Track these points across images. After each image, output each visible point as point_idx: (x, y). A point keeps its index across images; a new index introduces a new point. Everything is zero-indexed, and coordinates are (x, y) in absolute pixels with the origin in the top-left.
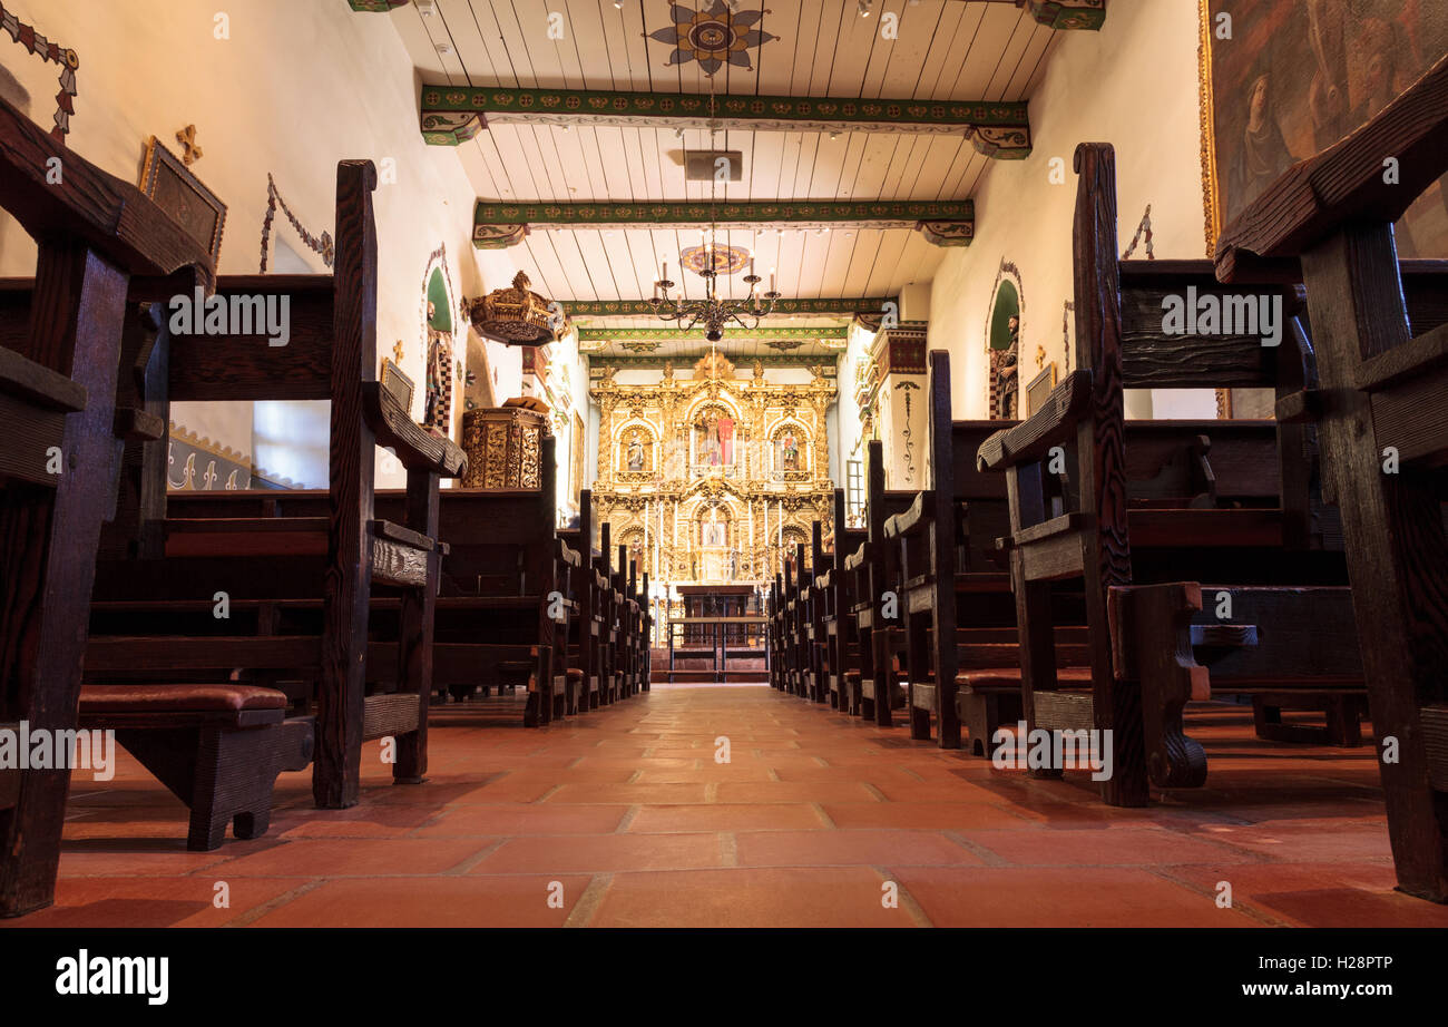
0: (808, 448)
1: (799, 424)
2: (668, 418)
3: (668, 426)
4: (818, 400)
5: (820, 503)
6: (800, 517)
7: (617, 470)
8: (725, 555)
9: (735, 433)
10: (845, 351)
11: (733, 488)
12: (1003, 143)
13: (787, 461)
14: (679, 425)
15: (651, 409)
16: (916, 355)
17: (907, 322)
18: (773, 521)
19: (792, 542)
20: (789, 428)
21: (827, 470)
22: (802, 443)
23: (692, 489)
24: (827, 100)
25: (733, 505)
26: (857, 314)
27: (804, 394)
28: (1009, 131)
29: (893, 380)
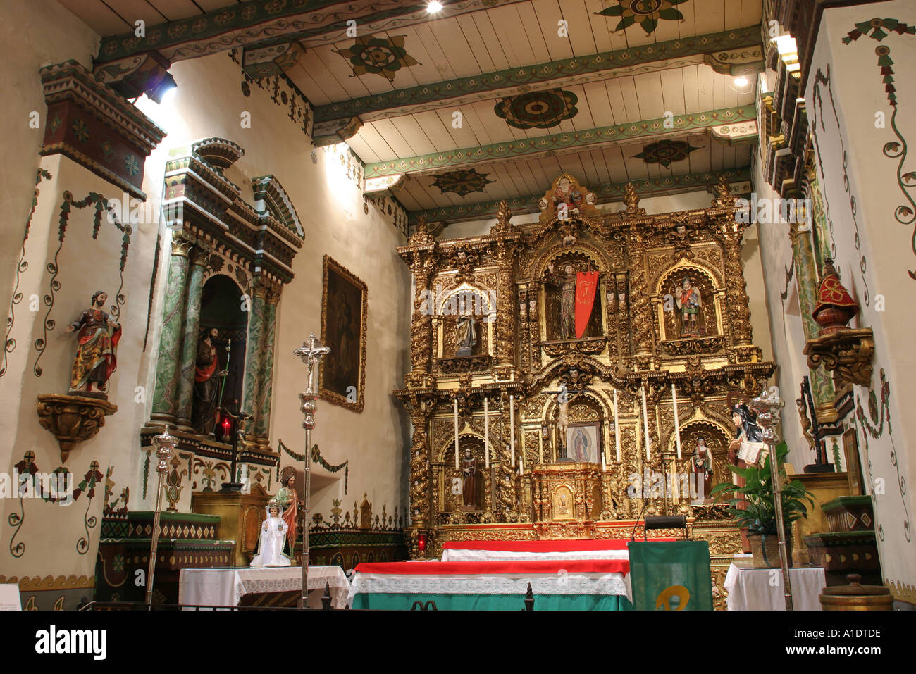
0: (718, 302)
1: (699, 267)
2: (505, 278)
6: (713, 410)
7: (440, 355)
11: (604, 371)
13: (687, 323)
14: (523, 287)
15: (483, 268)
18: (669, 416)
19: (703, 449)
20: (684, 275)
21: (749, 332)
22: (707, 297)
23: (543, 377)
25: (605, 396)
27: (701, 222)
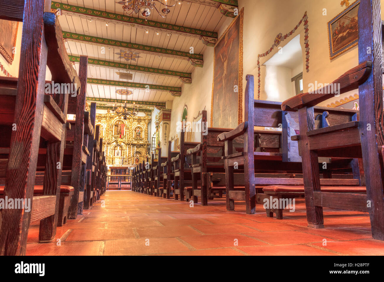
0: (143, 132)
1: (141, 126)
2: (108, 123)
3: (108, 125)
4: (146, 121)
5: (145, 146)
6: (140, 149)
8: (121, 159)
9: (125, 128)
10: (153, 110)
11: (124, 142)
12: (186, 81)
13: (138, 135)
14: (111, 125)
15: (103, 120)
16: (168, 117)
17: (167, 109)
18: (133, 150)
19: (138, 155)
20: (139, 127)
21: (147, 138)
23: (113, 141)
24: (151, 68)
25: (123, 146)
26: (156, 106)
27: (143, 119)
28: (187, 79)
29: (163, 122)
